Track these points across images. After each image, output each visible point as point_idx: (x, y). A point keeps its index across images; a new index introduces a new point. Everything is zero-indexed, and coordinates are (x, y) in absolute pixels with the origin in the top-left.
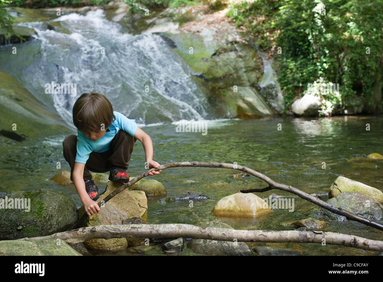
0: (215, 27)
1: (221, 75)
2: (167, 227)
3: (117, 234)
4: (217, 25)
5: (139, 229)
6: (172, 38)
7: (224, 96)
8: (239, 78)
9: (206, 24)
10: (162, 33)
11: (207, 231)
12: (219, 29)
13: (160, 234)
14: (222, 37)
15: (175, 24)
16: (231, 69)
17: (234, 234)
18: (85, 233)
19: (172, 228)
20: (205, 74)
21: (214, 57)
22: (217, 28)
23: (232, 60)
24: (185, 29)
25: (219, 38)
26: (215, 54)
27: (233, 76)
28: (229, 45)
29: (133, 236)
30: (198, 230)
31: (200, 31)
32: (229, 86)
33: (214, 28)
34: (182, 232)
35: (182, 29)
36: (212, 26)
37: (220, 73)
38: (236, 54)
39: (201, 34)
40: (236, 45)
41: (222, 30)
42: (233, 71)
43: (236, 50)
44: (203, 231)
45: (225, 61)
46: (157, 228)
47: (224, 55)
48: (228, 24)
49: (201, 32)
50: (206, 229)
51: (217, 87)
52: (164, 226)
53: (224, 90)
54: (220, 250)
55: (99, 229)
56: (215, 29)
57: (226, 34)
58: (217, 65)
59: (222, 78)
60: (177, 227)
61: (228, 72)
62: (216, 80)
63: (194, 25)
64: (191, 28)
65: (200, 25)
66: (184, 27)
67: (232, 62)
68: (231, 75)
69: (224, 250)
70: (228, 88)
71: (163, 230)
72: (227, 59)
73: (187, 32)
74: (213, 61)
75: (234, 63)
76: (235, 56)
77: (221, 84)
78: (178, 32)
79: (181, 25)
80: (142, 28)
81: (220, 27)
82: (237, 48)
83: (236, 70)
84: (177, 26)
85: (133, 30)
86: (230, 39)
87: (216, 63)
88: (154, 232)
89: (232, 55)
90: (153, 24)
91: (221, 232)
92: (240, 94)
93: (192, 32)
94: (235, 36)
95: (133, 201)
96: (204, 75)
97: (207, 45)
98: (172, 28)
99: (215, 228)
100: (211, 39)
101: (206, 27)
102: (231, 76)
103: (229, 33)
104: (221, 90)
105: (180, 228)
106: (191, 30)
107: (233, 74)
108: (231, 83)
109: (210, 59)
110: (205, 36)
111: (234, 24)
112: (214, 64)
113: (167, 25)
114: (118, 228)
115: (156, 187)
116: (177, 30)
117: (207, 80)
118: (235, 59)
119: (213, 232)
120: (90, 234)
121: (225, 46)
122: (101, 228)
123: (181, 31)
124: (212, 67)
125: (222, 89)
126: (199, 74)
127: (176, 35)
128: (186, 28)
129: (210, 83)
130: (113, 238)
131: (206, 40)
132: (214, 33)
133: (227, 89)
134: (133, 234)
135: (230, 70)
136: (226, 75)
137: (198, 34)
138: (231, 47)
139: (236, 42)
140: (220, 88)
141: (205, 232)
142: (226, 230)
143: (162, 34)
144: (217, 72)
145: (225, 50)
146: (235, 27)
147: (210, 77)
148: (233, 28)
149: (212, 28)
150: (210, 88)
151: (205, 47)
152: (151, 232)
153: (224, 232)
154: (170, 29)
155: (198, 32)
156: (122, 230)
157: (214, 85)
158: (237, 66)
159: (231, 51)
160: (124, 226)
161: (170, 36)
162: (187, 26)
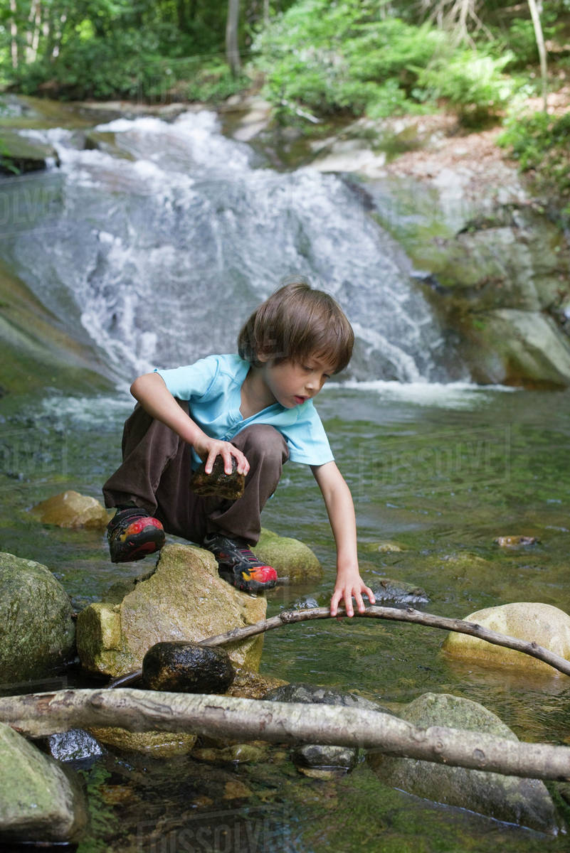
0: (469, 167)
1: (476, 281)
2: (313, 714)
3: (164, 720)
4: (474, 164)
5: (228, 714)
6: (367, 187)
7: (480, 329)
8: (518, 290)
9: (449, 160)
10: (346, 173)
11: (431, 737)
12: (478, 174)
13: (289, 735)
14: (484, 195)
15: (377, 156)
16: (501, 268)
17: (509, 756)
18: (71, 708)
19: (327, 720)
20: (439, 275)
21: (462, 236)
22: (474, 171)
23: (504, 248)
24: (399, 169)
25: (478, 194)
26: (464, 231)
27: (504, 286)
28: (501, 212)
29: (209, 730)
30: (404, 732)
31: (433, 174)
32: (493, 309)
33: (466, 171)
34: (354, 734)
35: (393, 167)
36: (462, 166)
37: (474, 275)
38: (515, 233)
39: (436, 182)
40: (516, 213)
41: (484, 176)
42: (504, 274)
43: (514, 225)
44: (418, 736)
45: (487, 249)
46: (283, 716)
47: (486, 235)
48: (501, 164)
49: (435, 177)
50: (429, 731)
51: (464, 309)
52: (303, 712)
53: (480, 316)
54: (462, 787)
55: (112, 701)
56: (469, 173)
57: (494, 186)
58: (468, 256)
59: (478, 288)
60: (341, 717)
61: (493, 275)
62: (462, 290)
63: (422, 159)
64: (412, 166)
65: (434, 161)
66: (397, 163)
67: (502, 252)
68: (500, 281)
69: (474, 789)
70: (490, 312)
71: (300, 724)
72: (493, 244)
73: (403, 176)
74: (459, 247)
75: (507, 256)
76: (512, 239)
77: (474, 301)
78: (383, 174)
79: (390, 159)
80: (301, 158)
81: (481, 168)
82: (518, 221)
83: (513, 270)
84: (381, 160)
85: (278, 163)
86: (504, 198)
87: (467, 251)
88: (272, 726)
89: (506, 235)
90: (325, 153)
91: (470, 743)
92: (518, 329)
93: (415, 176)
94: (514, 192)
95: (227, 607)
96: (435, 279)
97: (447, 209)
98: (369, 163)
99: (453, 731)
100: (459, 194)
101: (448, 166)
102: (500, 286)
103: (500, 185)
104: (472, 316)
105: (349, 721)
106: (413, 170)
107: (506, 278)
108: (497, 300)
109: (451, 242)
110: (445, 188)
111: (514, 164)
112: (461, 254)
113: (357, 157)
114: (167, 703)
115: (296, 560)
116: (380, 168)
117: (441, 290)
118: (511, 245)
119: (446, 741)
120: (86, 711)
121: (489, 215)
122: (119, 700)
123: (391, 173)
124: (456, 260)
125: (476, 313)
126: (423, 274)
127: (376, 180)
128: (401, 165)
129: (449, 298)
130: (151, 730)
131: (445, 197)
132: (466, 181)
133: (487, 315)
134: (209, 724)
135: (497, 271)
136: (488, 281)
137: (428, 181)
138: (504, 215)
139: (516, 206)
140: (470, 311)
141: (425, 740)
142: (486, 738)
143: (345, 176)
144: (467, 273)
145: (491, 224)
146: (515, 173)
147: (451, 282)
148: (510, 173)
149: (462, 170)
150: (448, 308)
151: (442, 214)
152: (263, 724)
153: (480, 746)
154: (364, 167)
155: (430, 176)
156: (180, 710)
157: (457, 303)
158: (515, 261)
159: (503, 225)
160: (186, 700)
161: (364, 182)
162: (405, 161)
